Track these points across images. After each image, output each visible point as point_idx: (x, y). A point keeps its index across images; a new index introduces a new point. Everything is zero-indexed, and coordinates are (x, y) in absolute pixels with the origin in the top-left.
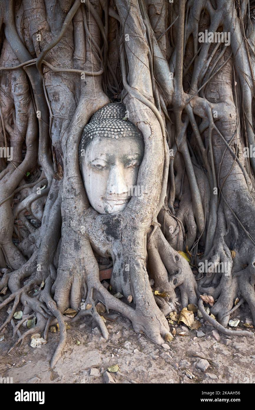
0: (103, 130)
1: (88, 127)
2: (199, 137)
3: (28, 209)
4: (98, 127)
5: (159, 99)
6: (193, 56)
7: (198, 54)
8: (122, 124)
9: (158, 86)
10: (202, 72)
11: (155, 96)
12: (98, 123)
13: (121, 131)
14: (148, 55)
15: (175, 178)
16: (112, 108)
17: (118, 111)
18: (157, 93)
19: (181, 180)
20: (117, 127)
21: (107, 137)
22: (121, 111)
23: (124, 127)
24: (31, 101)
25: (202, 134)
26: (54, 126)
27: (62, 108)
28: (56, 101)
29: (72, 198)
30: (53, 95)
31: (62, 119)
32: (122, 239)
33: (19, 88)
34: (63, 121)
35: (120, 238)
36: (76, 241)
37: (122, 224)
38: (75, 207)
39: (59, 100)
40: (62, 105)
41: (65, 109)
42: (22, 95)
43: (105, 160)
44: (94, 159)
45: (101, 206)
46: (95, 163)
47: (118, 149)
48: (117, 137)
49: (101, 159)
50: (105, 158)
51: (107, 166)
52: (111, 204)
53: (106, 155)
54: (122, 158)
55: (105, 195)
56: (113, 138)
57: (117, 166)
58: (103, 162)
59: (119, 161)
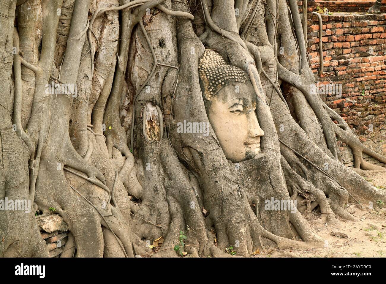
20: (239, 72)
21: (238, 82)
26: (155, 76)
27: (168, 55)
28: (162, 48)
29: (217, 149)
30: (159, 41)
31: (168, 68)
32: (270, 180)
33: (115, 32)
34: (168, 70)
35: (268, 180)
36: (238, 191)
37: (268, 165)
38: (222, 158)
39: (166, 46)
40: (168, 53)
41: (171, 56)
42: (116, 41)
43: (243, 104)
44: (233, 104)
45: (242, 153)
46: (235, 109)
47: (249, 93)
48: (244, 81)
49: (239, 104)
50: (243, 102)
51: (244, 111)
52: (253, 148)
53: (243, 99)
54: (252, 101)
55: (247, 140)
56: (242, 83)
57: (252, 109)
58: (242, 106)
59: (252, 105)
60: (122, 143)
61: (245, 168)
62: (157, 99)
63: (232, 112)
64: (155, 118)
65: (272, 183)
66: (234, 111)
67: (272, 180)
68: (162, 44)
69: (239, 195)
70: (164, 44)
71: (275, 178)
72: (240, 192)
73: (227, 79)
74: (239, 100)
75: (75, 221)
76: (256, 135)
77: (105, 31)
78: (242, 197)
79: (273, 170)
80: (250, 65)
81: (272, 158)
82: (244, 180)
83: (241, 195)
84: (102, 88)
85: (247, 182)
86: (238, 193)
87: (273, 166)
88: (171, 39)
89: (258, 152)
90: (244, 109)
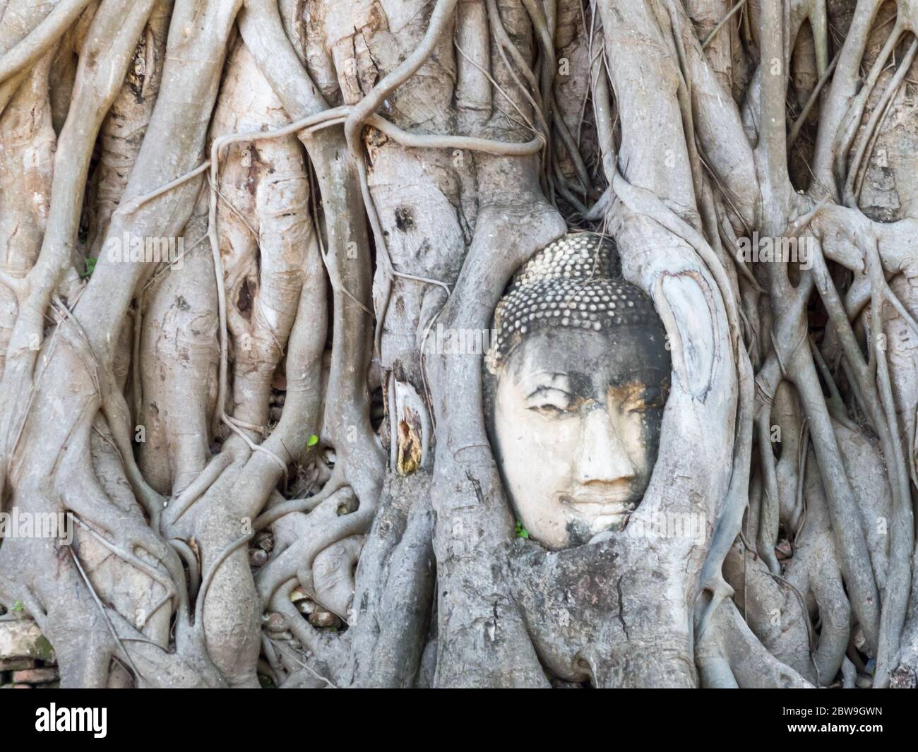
0: (557, 308)
1: (510, 302)
2: (844, 328)
3: (303, 576)
4: (540, 299)
5: (713, 218)
6: (815, 84)
7: (830, 78)
8: (609, 292)
9: (710, 177)
10: (842, 129)
11: (701, 208)
12: (540, 290)
13: (608, 309)
14: (679, 94)
15: (776, 465)
16: (578, 246)
17: (596, 256)
18: (708, 198)
19: (797, 471)
20: (596, 299)
21: (570, 327)
22: (604, 255)
23: (614, 297)
24: (314, 238)
25: (855, 321)
26: (395, 306)
27: (423, 251)
28: (405, 230)
29: (471, 507)
30: (397, 213)
31: (423, 284)
32: (621, 609)
33: (282, 194)
34: (425, 290)
35: (616, 607)
36: (488, 624)
37: (620, 566)
38: (481, 533)
39: (415, 228)
40: (424, 243)
41: (432, 253)
42: (289, 214)
43: (566, 389)
44: (535, 389)
45: (557, 524)
46: (539, 401)
47: (604, 360)
48: (598, 326)
49: (554, 389)
50: (567, 383)
51: (571, 408)
52: (587, 514)
53: (569, 376)
54: (613, 383)
55: (569, 490)
56: (587, 330)
57: (601, 404)
58: (562, 395)
59: (606, 392)
60: (363, 479)
61: (557, 567)
62: (405, 367)
63: (534, 408)
64: (410, 416)
65: (626, 618)
66: (539, 406)
67: (624, 609)
68: (406, 220)
69: (487, 636)
70: (411, 222)
71: (637, 604)
72: (493, 628)
73: (536, 319)
74: (554, 378)
75: (60, 641)
76: (587, 476)
77: (261, 190)
78: (496, 642)
79: (634, 581)
80: (662, 281)
81: (639, 546)
82: (547, 600)
83: (495, 635)
84: (277, 332)
85: (553, 605)
86: (486, 630)
87: (637, 569)
88: (439, 208)
89: (606, 526)
90: (573, 404)
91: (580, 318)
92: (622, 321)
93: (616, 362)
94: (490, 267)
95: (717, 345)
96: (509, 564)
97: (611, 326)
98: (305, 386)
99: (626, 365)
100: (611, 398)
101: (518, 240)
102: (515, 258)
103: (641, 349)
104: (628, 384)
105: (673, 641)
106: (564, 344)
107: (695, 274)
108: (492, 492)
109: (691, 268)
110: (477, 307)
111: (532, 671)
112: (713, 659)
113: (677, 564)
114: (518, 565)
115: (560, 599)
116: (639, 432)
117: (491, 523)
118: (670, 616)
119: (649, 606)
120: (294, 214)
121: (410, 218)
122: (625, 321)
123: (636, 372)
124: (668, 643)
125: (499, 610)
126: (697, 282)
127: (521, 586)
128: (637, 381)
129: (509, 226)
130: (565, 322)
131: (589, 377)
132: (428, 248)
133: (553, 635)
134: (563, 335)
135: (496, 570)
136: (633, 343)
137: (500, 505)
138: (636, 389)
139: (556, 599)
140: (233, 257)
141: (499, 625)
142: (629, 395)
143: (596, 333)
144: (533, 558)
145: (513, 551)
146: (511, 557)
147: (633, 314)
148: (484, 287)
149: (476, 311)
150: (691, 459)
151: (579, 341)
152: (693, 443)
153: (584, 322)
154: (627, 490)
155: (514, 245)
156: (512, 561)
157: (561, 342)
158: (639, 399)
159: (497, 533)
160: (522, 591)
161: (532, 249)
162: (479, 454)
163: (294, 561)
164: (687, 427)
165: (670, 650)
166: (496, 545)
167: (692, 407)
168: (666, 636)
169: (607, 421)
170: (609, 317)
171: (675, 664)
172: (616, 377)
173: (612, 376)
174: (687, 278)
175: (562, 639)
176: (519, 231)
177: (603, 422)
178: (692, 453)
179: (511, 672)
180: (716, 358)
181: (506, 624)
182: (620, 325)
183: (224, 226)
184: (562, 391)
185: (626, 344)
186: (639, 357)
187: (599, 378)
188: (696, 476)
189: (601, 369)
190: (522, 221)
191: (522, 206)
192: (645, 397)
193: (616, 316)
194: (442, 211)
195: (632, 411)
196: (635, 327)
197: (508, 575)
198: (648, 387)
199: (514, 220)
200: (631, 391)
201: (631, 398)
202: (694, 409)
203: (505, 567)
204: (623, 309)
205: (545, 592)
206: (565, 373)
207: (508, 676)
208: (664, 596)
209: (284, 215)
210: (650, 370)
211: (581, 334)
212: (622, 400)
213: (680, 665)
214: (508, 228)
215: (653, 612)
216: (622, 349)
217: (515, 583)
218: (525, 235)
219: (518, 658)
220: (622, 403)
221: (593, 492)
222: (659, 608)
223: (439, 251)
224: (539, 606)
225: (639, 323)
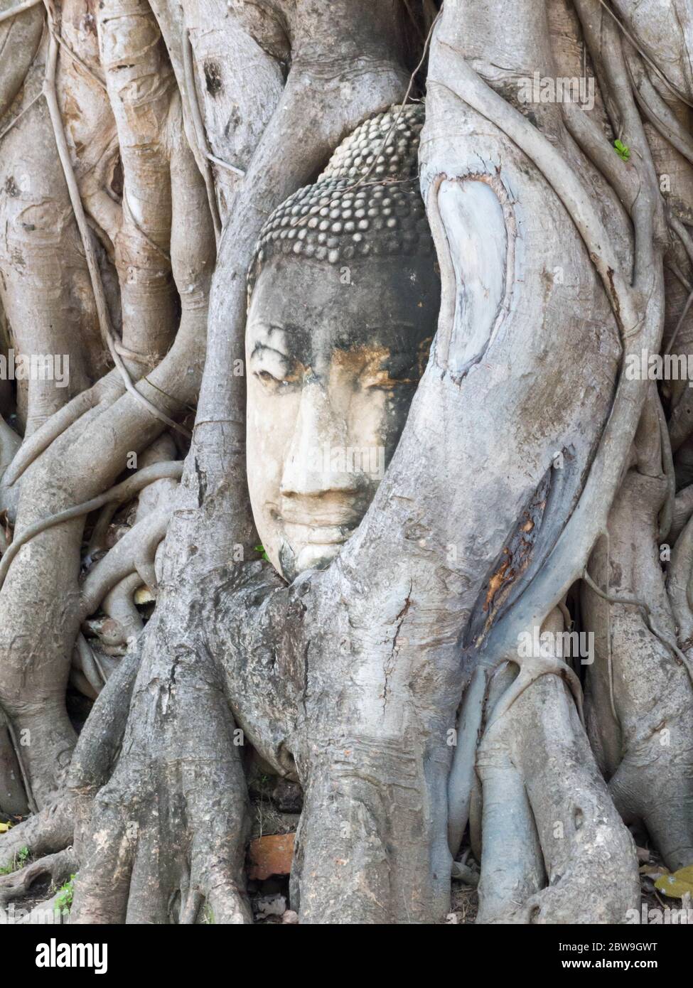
0: (296, 225)
13: (356, 230)
20: (347, 214)
21: (302, 255)
23: (373, 212)
27: (232, 125)
28: (214, 95)
29: (187, 512)
30: (204, 70)
31: (234, 175)
32: (306, 690)
36: (162, 689)
37: (308, 625)
38: (193, 550)
39: (223, 92)
40: (233, 115)
41: (242, 128)
42: (125, 66)
43: (283, 351)
44: (254, 346)
46: (258, 364)
47: (331, 309)
48: (333, 256)
49: (270, 349)
50: (284, 342)
51: (291, 379)
52: (296, 539)
53: (286, 330)
54: (341, 345)
55: (277, 502)
56: (320, 261)
57: (317, 377)
58: (278, 358)
59: (328, 358)
65: (308, 705)
66: (258, 373)
67: (309, 690)
68: (215, 80)
69: (159, 706)
70: (220, 83)
71: (320, 685)
72: (167, 696)
73: (271, 240)
74: (270, 333)
77: (99, 30)
78: (167, 716)
79: (321, 652)
80: (438, 189)
81: (331, 599)
82: (249, 661)
83: (169, 707)
84: (144, 227)
85: (254, 669)
86: (160, 698)
87: (326, 634)
88: (251, 64)
89: (313, 561)
90: (293, 373)
91: (316, 242)
92: (371, 250)
93: (347, 313)
94: (274, 155)
95: (508, 290)
96: (217, 601)
97: (354, 257)
98: (196, 302)
99: (361, 318)
100: (336, 368)
101: (320, 114)
102: (316, 142)
103: (388, 294)
104: (363, 347)
105: (351, 749)
106: (288, 281)
107: (488, 179)
108: (221, 492)
109: (481, 169)
110: (250, 214)
111: (209, 765)
112: (495, 770)
113: (377, 631)
114: (229, 604)
115: (264, 662)
116: (379, 421)
117: (209, 537)
118: (356, 710)
119: (331, 691)
120: (132, 66)
121: (218, 77)
122: (376, 250)
123: (375, 329)
124: (342, 752)
125: (178, 670)
126: (493, 190)
127: (224, 635)
128: (376, 344)
129: (310, 94)
130: (297, 248)
131: (308, 334)
132: (237, 121)
133: (256, 713)
134: (291, 267)
135: (195, 607)
136: (378, 284)
137: (230, 512)
138: (375, 355)
139: (259, 662)
140: (84, 122)
141: (174, 692)
142: (366, 364)
143: (331, 267)
144: (254, 595)
145: (232, 582)
146: (224, 590)
147: (390, 239)
148: (263, 186)
149: (248, 220)
150: (421, 470)
151: (306, 278)
152: (428, 446)
153: (320, 248)
154: (345, 509)
155: (314, 122)
156: (223, 596)
157: (286, 278)
158: (379, 371)
159: (212, 554)
160: (223, 643)
161: (338, 129)
162: (217, 433)
163: (130, 550)
164: (426, 420)
165: (344, 763)
166: (205, 572)
167: (439, 389)
168: (343, 740)
169: (321, 403)
170: (352, 242)
171: (346, 785)
172: (345, 337)
173: (340, 335)
174: (477, 184)
175: (267, 721)
176: (322, 101)
177: (315, 404)
178: (424, 461)
179: (179, 763)
180: (503, 311)
181: (181, 692)
182: (368, 255)
183: (67, 80)
184: (278, 352)
185: (369, 286)
186: (382, 306)
187: (320, 337)
188: (420, 498)
189: (326, 322)
190: (326, 87)
191: (333, 64)
192: (386, 367)
193: (363, 241)
194: (256, 67)
195: (373, 388)
196: (390, 259)
197: (208, 618)
198: (394, 353)
199: (317, 85)
200: (368, 357)
201: (370, 368)
202: (442, 392)
203: (209, 605)
204: (378, 231)
205: (250, 649)
206: (281, 326)
207: (174, 769)
208: (352, 679)
209: (120, 67)
210: (397, 328)
211: (312, 267)
212: (358, 371)
213: (355, 787)
214: (308, 97)
215: (333, 701)
216: (361, 292)
217: (215, 631)
218: (331, 108)
219: (191, 743)
220: (358, 375)
221: (298, 509)
222: (341, 696)
223: (250, 125)
224: (240, 669)
225: (396, 252)
